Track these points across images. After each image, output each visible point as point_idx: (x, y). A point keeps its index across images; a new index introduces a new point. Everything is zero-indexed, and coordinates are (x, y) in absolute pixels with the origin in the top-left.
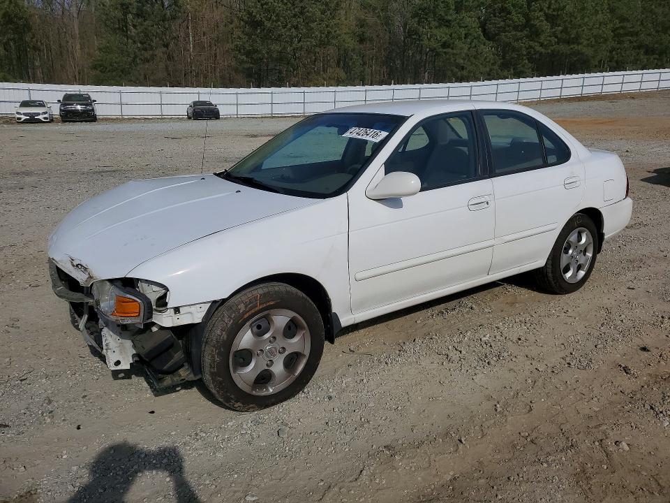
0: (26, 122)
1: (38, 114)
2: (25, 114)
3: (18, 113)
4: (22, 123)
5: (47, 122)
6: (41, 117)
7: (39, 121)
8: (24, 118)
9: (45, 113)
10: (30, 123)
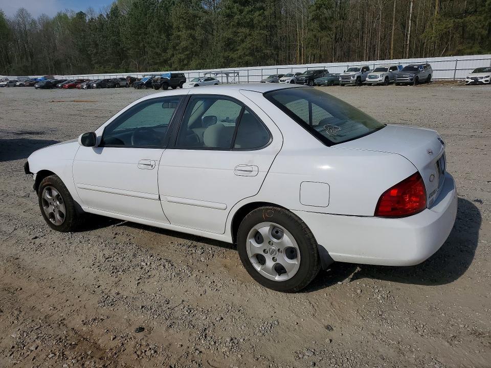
0: (472, 84)
1: (482, 78)
2: (472, 78)
3: (468, 78)
4: (468, 84)
5: (487, 84)
6: (483, 80)
7: (482, 83)
8: (470, 81)
9: (487, 77)
10: (474, 84)
